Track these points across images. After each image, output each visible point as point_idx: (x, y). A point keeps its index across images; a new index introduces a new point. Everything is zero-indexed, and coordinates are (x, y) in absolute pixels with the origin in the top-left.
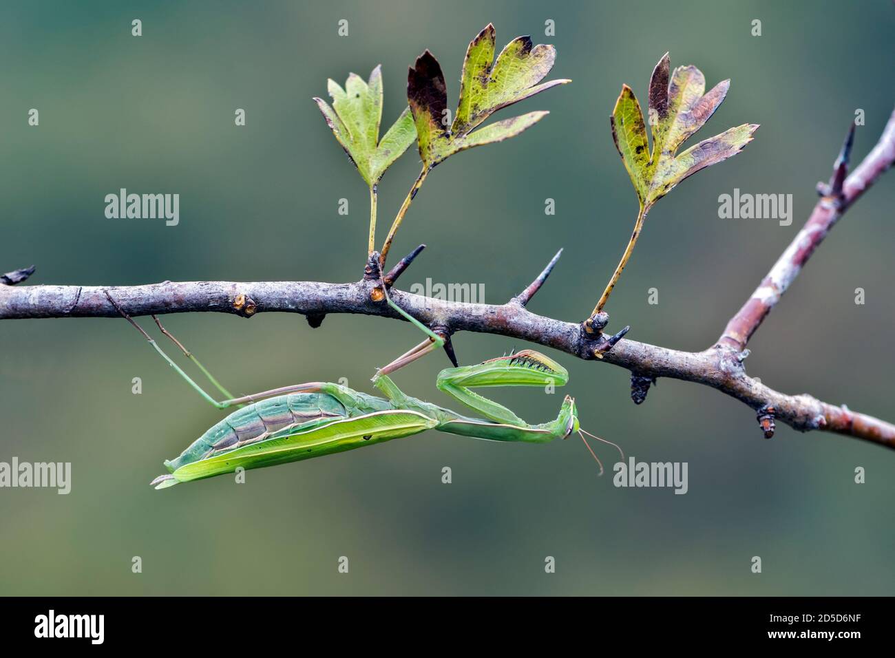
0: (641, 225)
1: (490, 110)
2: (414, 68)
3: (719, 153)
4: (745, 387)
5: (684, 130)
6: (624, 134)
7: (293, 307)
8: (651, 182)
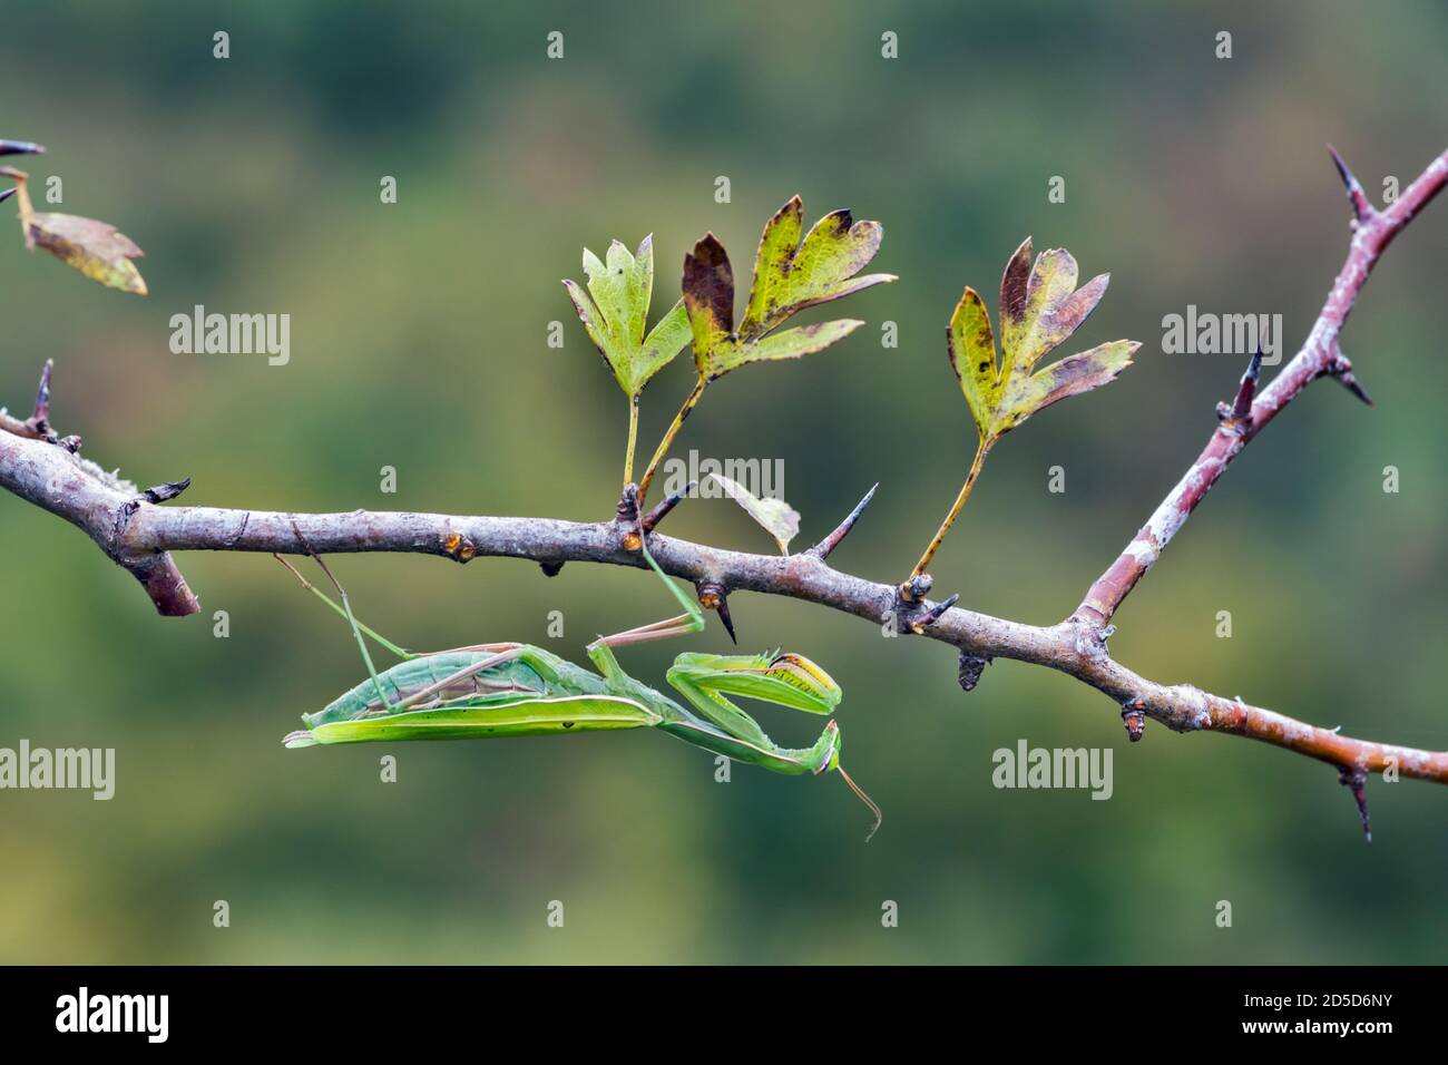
0: (980, 465)
1: (791, 308)
2: (692, 253)
3: (1088, 376)
4: (1108, 674)
5: (1046, 339)
6: (964, 346)
7: (523, 552)
8: (997, 409)
